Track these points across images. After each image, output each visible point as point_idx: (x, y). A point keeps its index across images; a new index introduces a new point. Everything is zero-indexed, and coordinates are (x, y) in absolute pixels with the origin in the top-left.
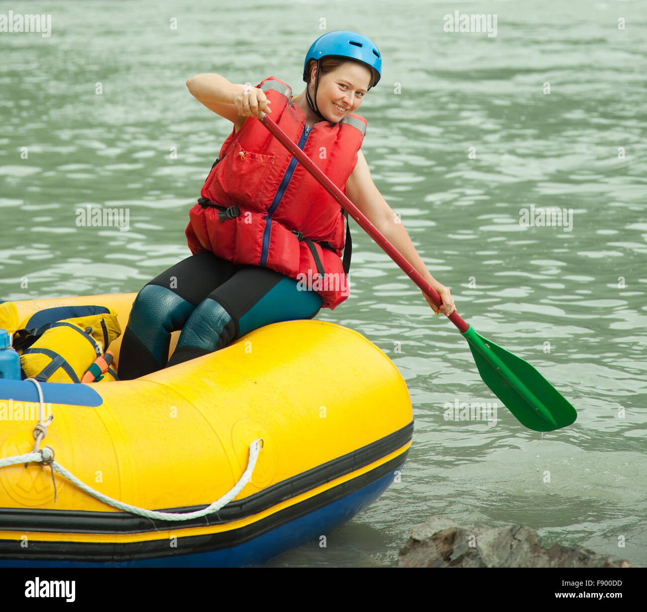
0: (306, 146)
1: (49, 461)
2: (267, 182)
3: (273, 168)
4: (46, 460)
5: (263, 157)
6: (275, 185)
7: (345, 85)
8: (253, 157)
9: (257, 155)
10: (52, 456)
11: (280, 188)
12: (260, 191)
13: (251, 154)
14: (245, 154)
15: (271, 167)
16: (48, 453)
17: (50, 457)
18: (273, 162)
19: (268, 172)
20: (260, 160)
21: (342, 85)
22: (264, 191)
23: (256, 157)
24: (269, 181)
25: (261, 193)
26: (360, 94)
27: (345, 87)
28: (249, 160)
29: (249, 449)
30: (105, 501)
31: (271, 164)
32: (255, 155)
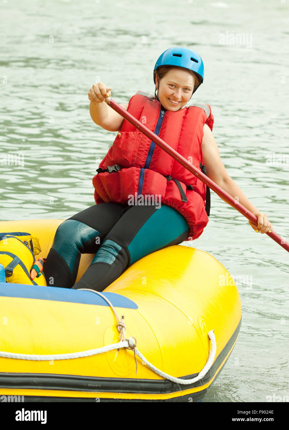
0: (162, 126)
1: (132, 348)
2: (139, 150)
3: (142, 140)
4: (131, 346)
5: (133, 133)
6: (144, 151)
7: (173, 85)
8: (127, 134)
9: (130, 133)
10: (135, 344)
11: (149, 154)
12: (135, 157)
13: (126, 133)
14: (121, 134)
15: (140, 139)
16: (132, 342)
17: (134, 344)
18: (141, 136)
19: (139, 143)
20: (132, 135)
21: (172, 85)
22: (137, 156)
23: (129, 134)
24: (140, 149)
25: (135, 158)
26: (188, 90)
27: (174, 86)
28: (125, 137)
29: (208, 336)
30: (158, 372)
31: (140, 137)
32: (128, 133)
